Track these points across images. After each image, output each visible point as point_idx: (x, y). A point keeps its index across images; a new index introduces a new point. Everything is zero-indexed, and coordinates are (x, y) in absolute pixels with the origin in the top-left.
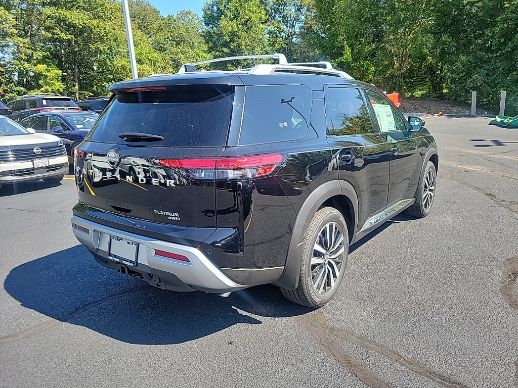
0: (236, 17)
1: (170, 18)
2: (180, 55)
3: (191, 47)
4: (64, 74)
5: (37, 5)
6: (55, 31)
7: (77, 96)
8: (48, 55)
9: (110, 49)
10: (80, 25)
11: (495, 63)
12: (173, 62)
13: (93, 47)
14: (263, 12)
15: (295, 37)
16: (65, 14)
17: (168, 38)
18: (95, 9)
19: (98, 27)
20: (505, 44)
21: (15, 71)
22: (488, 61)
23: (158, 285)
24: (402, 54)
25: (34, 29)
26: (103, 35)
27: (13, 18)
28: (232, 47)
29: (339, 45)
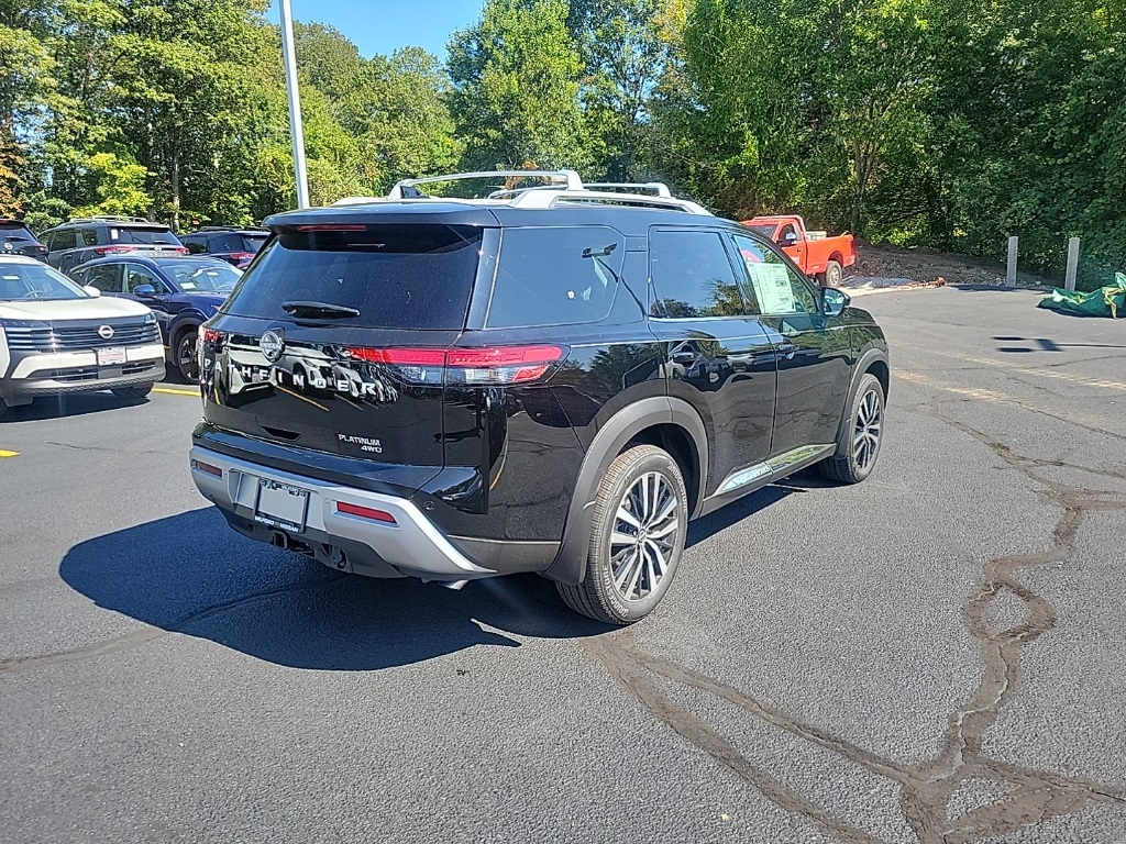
0: (517, 66)
1: (378, 60)
2: (397, 141)
3: (420, 124)
4: (150, 174)
5: (101, 28)
6: (136, 84)
7: (177, 222)
8: (118, 132)
9: (251, 124)
10: (191, 73)
11: (1060, 178)
12: (382, 155)
13: (214, 120)
14: (575, 56)
15: (642, 111)
16: (159, 49)
17: (372, 104)
18: (221, 39)
19: (226, 77)
20: (1081, 138)
21: (50, 165)
22: (1044, 175)
23: (339, 566)
24: (866, 153)
25: (91, 78)
26: (236, 96)
27: (49, 55)
28: (506, 128)
29: (734, 130)
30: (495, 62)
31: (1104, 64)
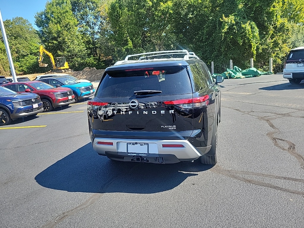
0: (59, 22)
14: (76, 20)
28: (59, 40)
29: (125, 39)
30: (52, 21)
31: (211, 21)
